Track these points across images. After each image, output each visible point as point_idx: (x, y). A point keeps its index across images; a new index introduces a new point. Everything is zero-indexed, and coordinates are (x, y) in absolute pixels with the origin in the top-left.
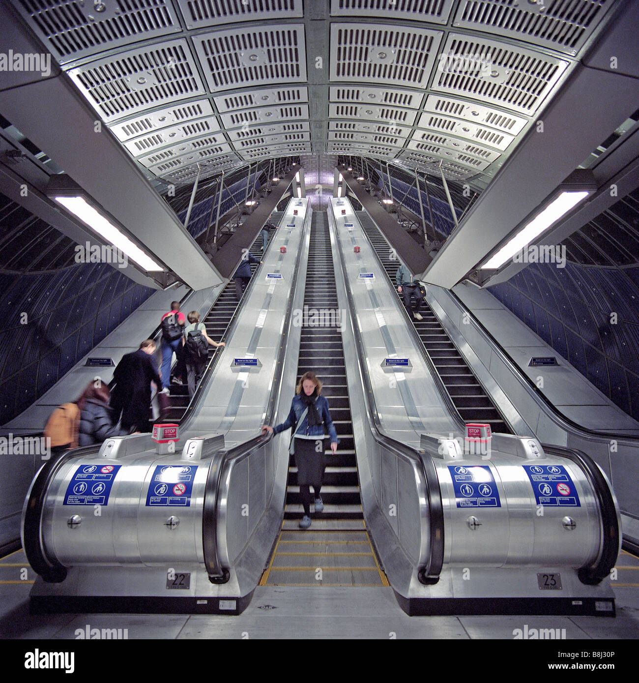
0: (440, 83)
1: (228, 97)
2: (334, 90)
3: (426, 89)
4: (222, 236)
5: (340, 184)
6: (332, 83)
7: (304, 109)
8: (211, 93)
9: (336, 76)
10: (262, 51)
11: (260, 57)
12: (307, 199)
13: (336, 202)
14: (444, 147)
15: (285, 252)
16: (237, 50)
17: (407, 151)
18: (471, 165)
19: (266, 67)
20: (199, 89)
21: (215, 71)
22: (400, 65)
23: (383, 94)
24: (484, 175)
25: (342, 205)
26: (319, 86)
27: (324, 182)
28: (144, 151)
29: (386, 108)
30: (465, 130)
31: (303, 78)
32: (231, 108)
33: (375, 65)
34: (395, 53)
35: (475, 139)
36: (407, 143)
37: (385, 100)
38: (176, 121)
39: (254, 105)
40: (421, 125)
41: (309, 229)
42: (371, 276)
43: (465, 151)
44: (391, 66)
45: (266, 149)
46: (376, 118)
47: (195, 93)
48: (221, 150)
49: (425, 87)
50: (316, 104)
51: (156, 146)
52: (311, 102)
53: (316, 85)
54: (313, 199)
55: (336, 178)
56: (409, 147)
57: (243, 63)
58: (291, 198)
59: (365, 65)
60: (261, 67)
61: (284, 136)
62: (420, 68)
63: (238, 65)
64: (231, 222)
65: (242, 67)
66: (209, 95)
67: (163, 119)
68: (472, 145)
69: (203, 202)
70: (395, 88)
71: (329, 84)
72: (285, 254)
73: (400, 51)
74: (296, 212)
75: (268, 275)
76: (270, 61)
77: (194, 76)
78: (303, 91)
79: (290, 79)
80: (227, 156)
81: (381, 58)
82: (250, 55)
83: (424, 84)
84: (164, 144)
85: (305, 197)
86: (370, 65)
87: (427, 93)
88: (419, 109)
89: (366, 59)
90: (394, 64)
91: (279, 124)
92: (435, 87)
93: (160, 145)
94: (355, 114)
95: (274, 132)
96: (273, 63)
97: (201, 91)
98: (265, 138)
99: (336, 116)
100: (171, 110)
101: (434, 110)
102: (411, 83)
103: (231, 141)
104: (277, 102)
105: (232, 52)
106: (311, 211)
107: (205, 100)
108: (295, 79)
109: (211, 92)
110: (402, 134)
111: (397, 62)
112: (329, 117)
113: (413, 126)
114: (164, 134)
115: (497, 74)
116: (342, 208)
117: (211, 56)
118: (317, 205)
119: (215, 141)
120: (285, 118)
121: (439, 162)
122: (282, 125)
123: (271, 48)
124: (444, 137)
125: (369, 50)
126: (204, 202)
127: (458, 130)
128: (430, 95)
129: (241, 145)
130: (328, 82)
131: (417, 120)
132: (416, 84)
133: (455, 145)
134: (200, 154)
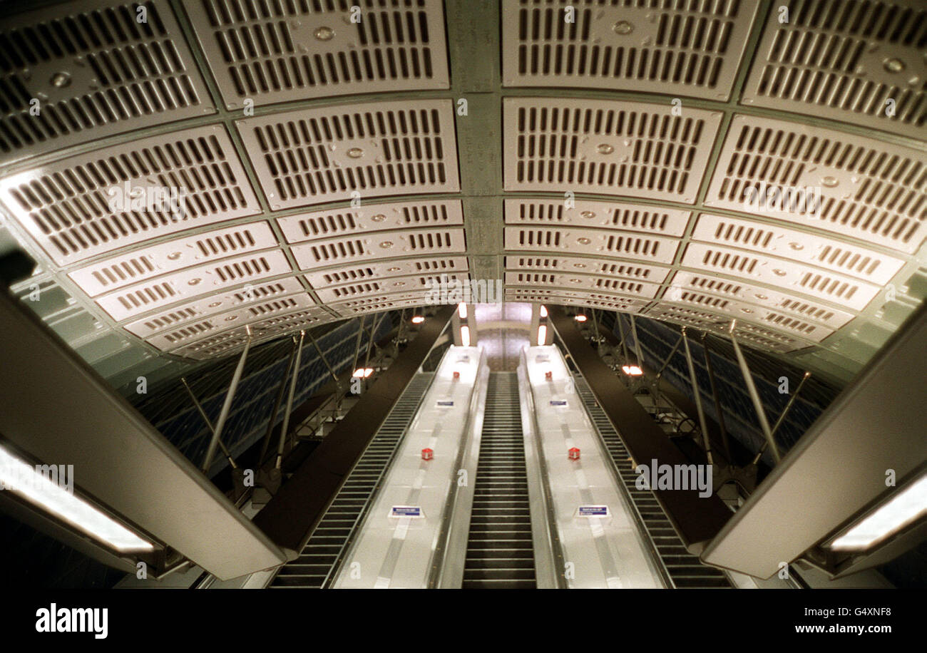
0: (722, 194)
1: (306, 218)
2: (513, 206)
3: (695, 204)
4: (298, 445)
5: (543, 321)
6: (508, 194)
7: (456, 235)
8: (272, 211)
9: (517, 182)
10: (372, 142)
11: (369, 152)
12: (480, 349)
13: (535, 356)
14: (738, 300)
15: (430, 458)
16: (324, 142)
17: (664, 304)
18: (796, 331)
19: (380, 168)
20: (248, 206)
21: (281, 176)
22: (640, 164)
23: (610, 211)
24: (822, 349)
25: (545, 361)
26: (484, 199)
27: (513, 316)
28: (135, 310)
29: (617, 235)
30: (777, 272)
31: (452, 184)
32: (312, 236)
33: (593, 166)
34: (630, 145)
35: (799, 288)
36: (662, 290)
37: (615, 221)
38: (203, 259)
39: (357, 230)
40: (687, 262)
41: (482, 407)
42: (603, 511)
43: (781, 308)
44: (623, 168)
45: (385, 298)
46: (597, 251)
47: (240, 211)
48: (295, 304)
49: (692, 201)
50: (480, 227)
51: (161, 302)
52: (470, 224)
53: (477, 196)
54: (489, 347)
55: (536, 311)
56: (666, 297)
57: (334, 162)
58: (449, 346)
59: (572, 165)
60: (369, 169)
61: (417, 279)
62: (682, 170)
63: (326, 164)
64: (320, 415)
65: (332, 169)
66: (268, 215)
67: (177, 256)
68: (794, 299)
69: (272, 366)
70: (633, 203)
71: (503, 195)
72: (430, 461)
73: (639, 143)
74: (457, 375)
75: (395, 509)
76: (388, 158)
77: (238, 184)
78: (454, 208)
79: (428, 188)
80: (307, 313)
81: (605, 153)
82: (350, 148)
83: (690, 195)
84: (176, 298)
85: (476, 346)
86: (582, 165)
87: (697, 211)
88: (682, 237)
89: (573, 155)
90: (630, 164)
91: (409, 261)
92: (713, 200)
93: (169, 299)
94: (557, 243)
95: (397, 273)
96: (394, 162)
97: (252, 207)
98: (381, 283)
99: (519, 247)
100: (192, 240)
101: (713, 239)
102: (665, 195)
103: (312, 288)
104: (403, 224)
105: (314, 144)
106: (486, 371)
107: (260, 224)
108: (438, 187)
109: (273, 209)
110: (650, 277)
111: (636, 159)
112: (506, 249)
113: (673, 263)
114: (176, 282)
115: (834, 182)
116: (545, 368)
117: (271, 152)
118: (500, 359)
119: (282, 289)
120: (418, 250)
121: (729, 323)
122: (413, 262)
123: (389, 136)
124: (735, 284)
125: (580, 141)
126: (274, 367)
127: (764, 271)
128: (702, 215)
129: (334, 294)
130: (502, 193)
131: (681, 253)
132: (675, 196)
133: (759, 297)
134: (250, 313)
